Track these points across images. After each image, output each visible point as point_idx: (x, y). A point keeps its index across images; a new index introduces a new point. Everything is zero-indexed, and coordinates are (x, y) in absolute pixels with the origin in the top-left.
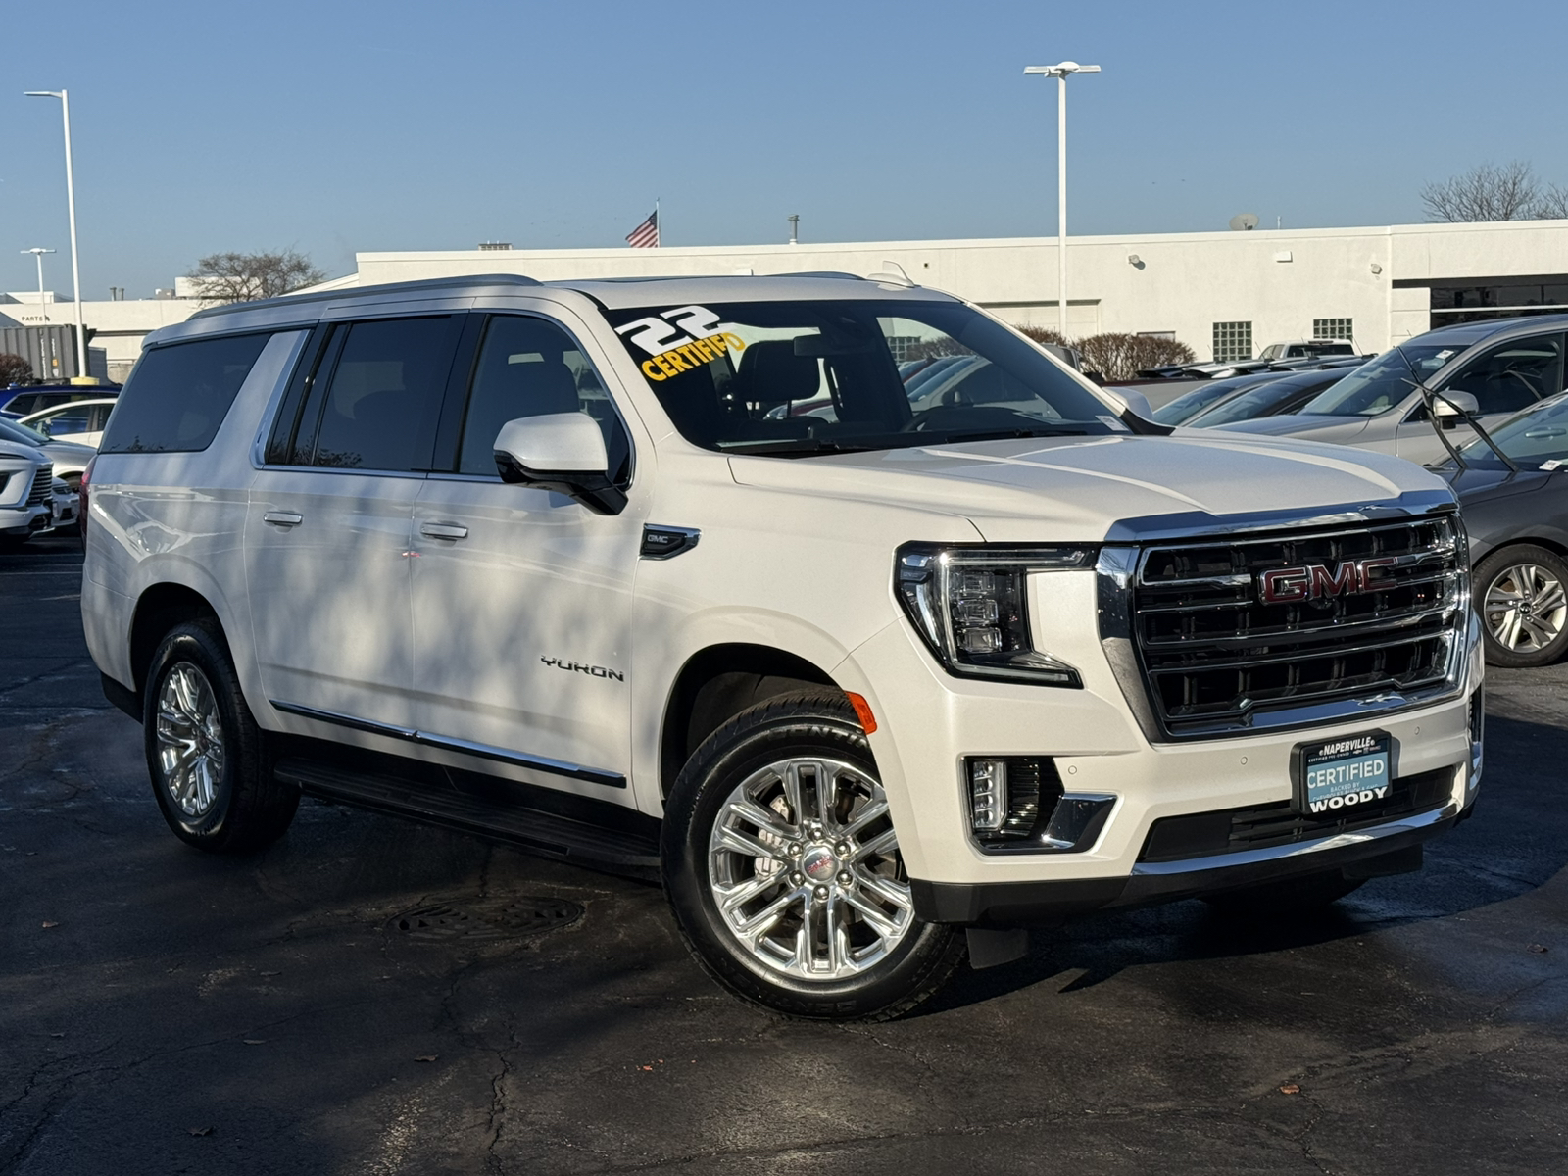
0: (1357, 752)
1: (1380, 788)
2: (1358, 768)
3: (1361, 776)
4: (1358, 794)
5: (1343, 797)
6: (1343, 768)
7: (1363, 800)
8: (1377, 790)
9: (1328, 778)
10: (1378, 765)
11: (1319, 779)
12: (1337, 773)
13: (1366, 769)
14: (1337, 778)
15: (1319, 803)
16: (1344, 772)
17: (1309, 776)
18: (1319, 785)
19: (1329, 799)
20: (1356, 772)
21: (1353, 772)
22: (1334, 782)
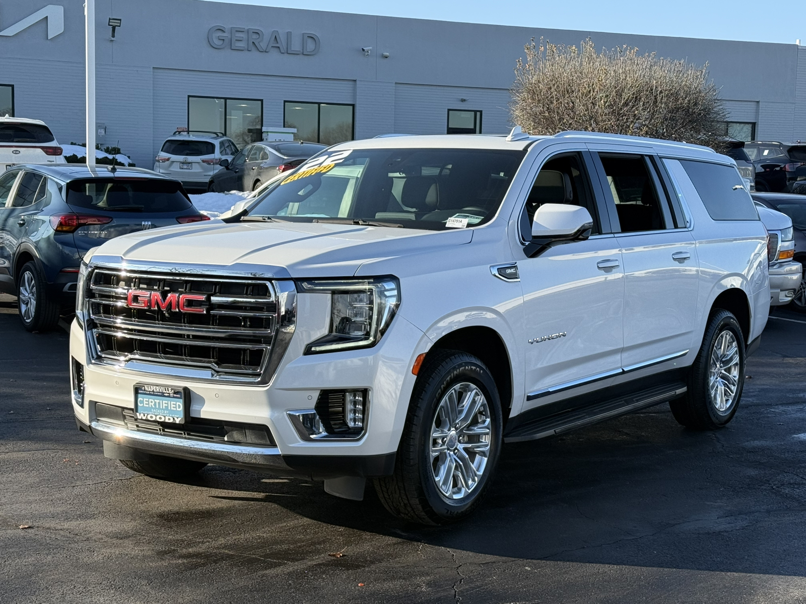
0: (166, 395)
1: (178, 418)
2: (168, 404)
3: (169, 408)
4: (165, 417)
5: (156, 416)
6: (159, 401)
7: (167, 421)
8: (176, 418)
9: (150, 404)
10: (179, 405)
11: (145, 402)
12: (155, 402)
13: (172, 406)
14: (155, 404)
15: (142, 415)
16: (159, 403)
17: (139, 399)
18: (145, 405)
19: (148, 414)
20: (166, 405)
21: (164, 405)
22: (153, 406)
